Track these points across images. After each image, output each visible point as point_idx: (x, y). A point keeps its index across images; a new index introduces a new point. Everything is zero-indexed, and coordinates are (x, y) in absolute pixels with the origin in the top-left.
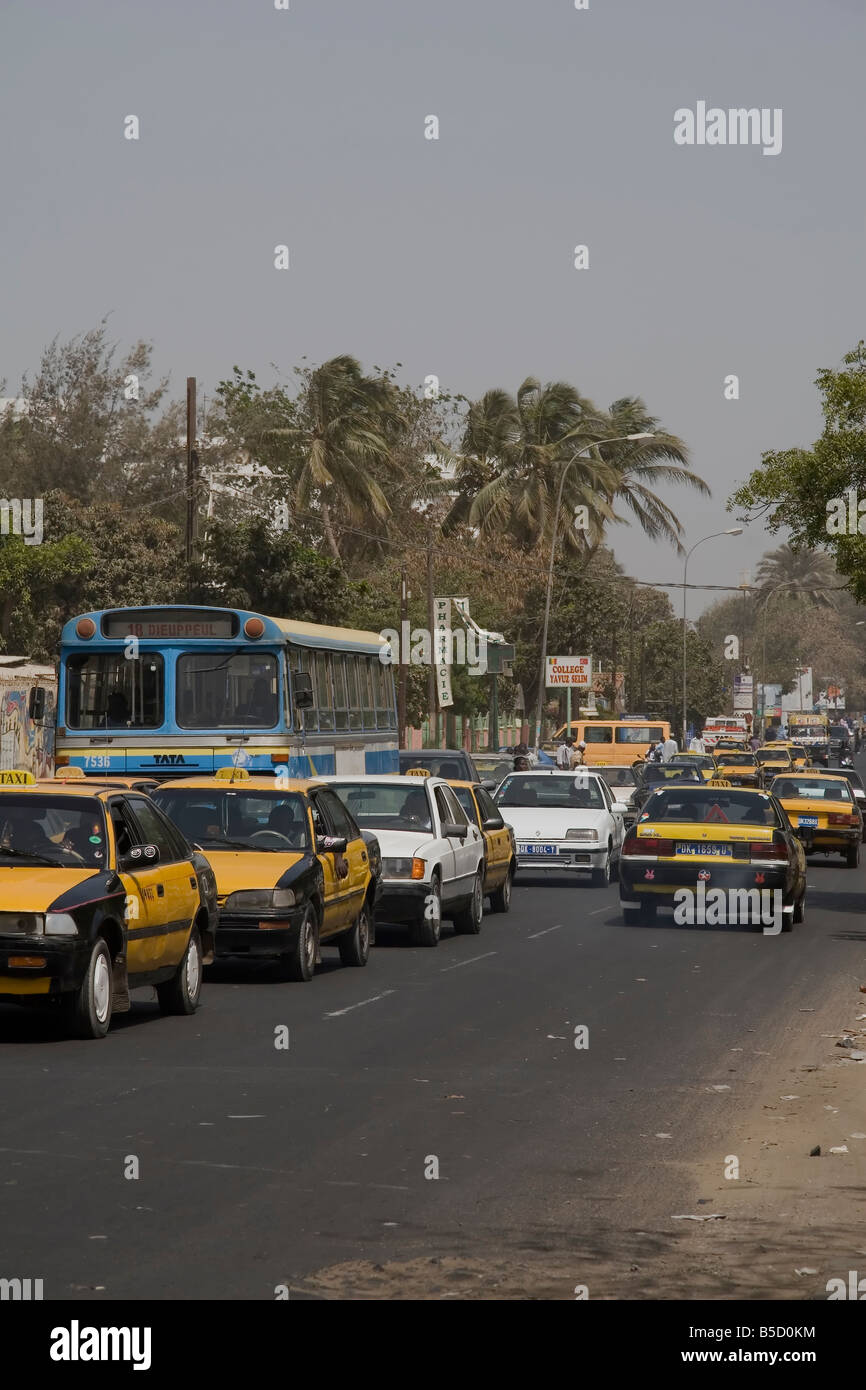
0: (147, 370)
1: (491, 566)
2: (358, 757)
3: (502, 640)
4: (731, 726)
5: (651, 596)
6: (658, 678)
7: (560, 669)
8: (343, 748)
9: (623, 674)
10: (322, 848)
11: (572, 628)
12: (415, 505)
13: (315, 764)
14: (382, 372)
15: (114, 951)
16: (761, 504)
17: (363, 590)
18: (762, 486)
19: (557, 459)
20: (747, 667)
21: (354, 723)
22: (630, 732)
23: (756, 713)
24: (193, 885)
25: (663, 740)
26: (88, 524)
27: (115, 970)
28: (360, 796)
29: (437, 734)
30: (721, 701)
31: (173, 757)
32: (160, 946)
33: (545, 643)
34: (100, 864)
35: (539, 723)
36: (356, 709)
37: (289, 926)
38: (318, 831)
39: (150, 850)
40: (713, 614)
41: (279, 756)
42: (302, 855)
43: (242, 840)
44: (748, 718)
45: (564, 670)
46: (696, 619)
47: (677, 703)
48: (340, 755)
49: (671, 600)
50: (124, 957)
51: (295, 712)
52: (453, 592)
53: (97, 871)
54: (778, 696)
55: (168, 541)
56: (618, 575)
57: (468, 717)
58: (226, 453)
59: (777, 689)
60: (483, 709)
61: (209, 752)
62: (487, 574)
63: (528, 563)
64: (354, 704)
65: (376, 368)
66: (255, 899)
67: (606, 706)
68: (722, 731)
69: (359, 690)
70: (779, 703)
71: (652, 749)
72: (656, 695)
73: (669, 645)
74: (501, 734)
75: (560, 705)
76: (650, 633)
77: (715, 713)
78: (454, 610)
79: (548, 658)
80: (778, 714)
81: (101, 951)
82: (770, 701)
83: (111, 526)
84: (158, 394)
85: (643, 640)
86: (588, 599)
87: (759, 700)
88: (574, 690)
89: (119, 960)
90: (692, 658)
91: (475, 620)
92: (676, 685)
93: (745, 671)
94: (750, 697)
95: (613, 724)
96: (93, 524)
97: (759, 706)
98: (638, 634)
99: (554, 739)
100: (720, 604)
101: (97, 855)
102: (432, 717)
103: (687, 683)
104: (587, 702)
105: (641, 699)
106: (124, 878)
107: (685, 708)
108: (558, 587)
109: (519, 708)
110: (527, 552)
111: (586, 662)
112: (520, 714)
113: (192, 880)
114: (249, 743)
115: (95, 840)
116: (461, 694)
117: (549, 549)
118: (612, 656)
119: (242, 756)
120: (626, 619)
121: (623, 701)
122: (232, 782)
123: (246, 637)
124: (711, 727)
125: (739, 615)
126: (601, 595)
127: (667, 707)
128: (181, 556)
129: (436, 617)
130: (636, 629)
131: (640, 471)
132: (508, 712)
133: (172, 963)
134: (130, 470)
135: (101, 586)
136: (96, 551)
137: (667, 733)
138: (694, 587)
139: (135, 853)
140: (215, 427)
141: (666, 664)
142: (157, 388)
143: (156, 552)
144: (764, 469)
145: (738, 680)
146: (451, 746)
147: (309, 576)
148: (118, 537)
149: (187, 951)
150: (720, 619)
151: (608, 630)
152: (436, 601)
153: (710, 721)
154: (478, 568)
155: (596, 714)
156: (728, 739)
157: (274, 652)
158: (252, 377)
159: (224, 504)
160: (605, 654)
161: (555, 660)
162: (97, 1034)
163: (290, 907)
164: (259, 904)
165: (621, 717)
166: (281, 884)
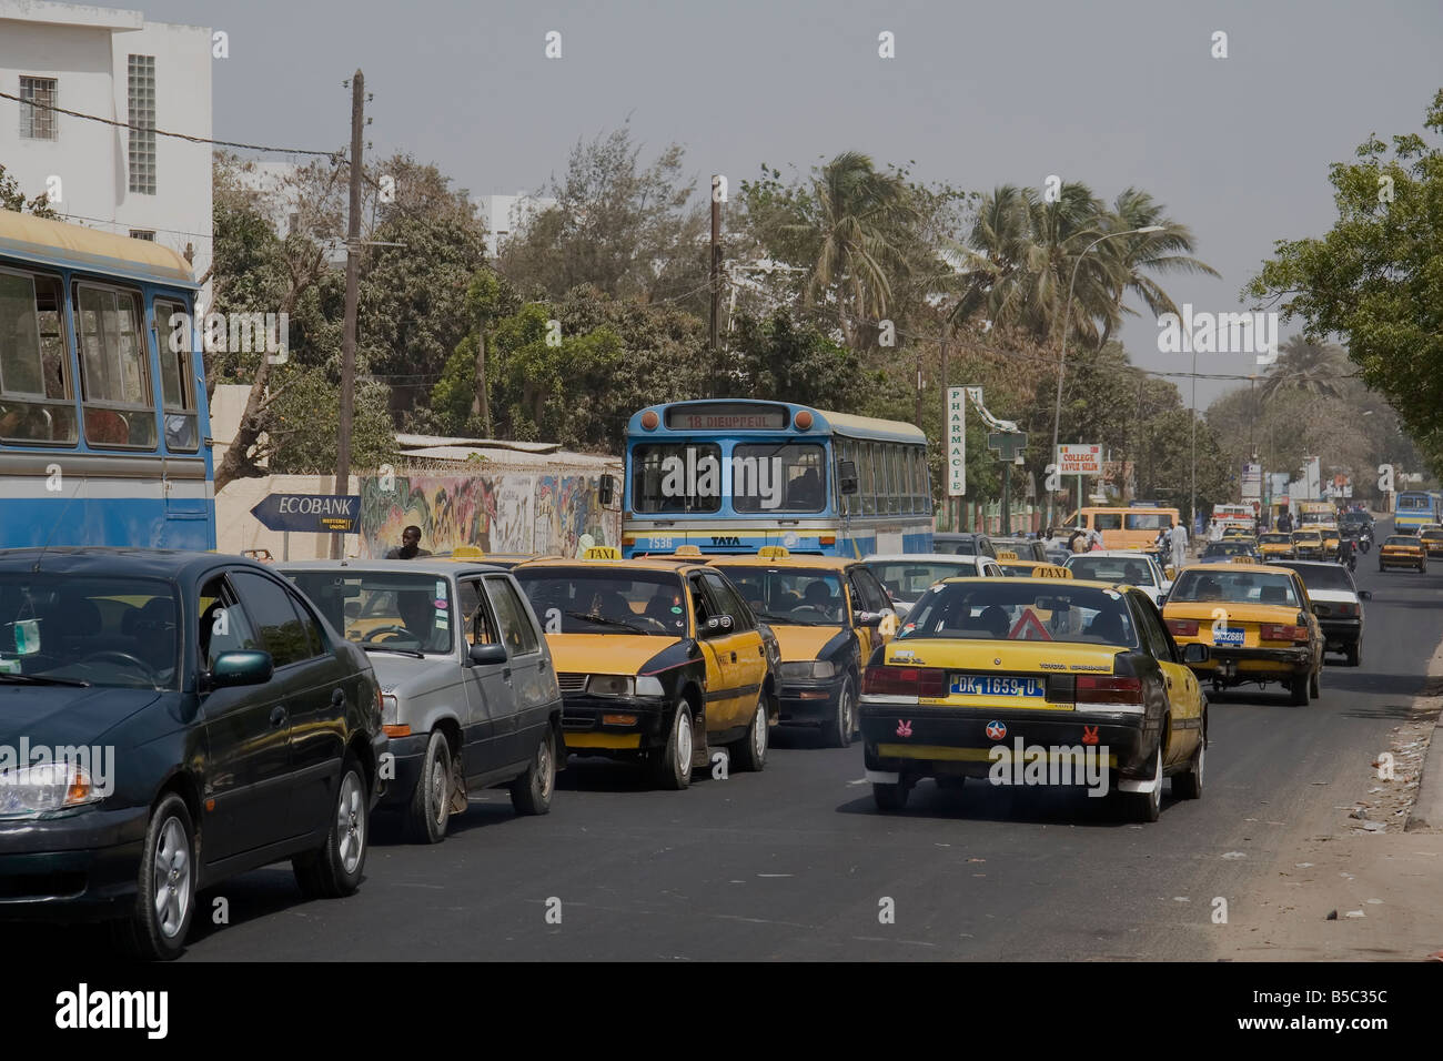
0: (678, 171)
1: (1003, 357)
2: (897, 540)
3: (1015, 428)
4: (1239, 514)
5: (1160, 387)
6: (1167, 466)
7: (1071, 457)
8: (884, 531)
9: (1133, 462)
10: (859, 623)
11: (1082, 418)
12: (928, 299)
13: (858, 546)
14: (896, 168)
15: (695, 711)
16: (1273, 294)
17: (880, 379)
18: (1275, 277)
19: (1068, 254)
20: (1255, 456)
21: (893, 509)
22: (1139, 519)
23: (1263, 500)
24: (762, 653)
25: (1172, 527)
26: (617, 318)
27: (696, 729)
28: (916, 573)
29: (950, 521)
30: (1230, 489)
31: (729, 539)
32: (733, 708)
33: (1057, 432)
34: (681, 633)
35: (1050, 509)
36: (895, 495)
37: (828, 696)
38: (855, 607)
39: (726, 621)
40: (1221, 404)
41: (826, 538)
42: (840, 629)
43: (784, 615)
44: (1256, 506)
45: (1074, 459)
46: (1205, 409)
47: (1186, 491)
48: (880, 537)
49: (1179, 391)
50: (704, 717)
51: (840, 497)
52: (967, 383)
53: (679, 639)
54: (1286, 485)
55: (694, 333)
56: (1127, 365)
57: (981, 504)
58: (749, 248)
59: (1285, 477)
60: (995, 496)
61: (762, 535)
62: (999, 365)
63: (1041, 355)
64: (893, 491)
65: (890, 165)
66: (796, 671)
67: (1116, 493)
68: (1230, 518)
69: (897, 477)
70: (1286, 492)
71: (1162, 535)
72: (1165, 484)
73: (1178, 434)
74: (1012, 520)
75: (1071, 493)
76: (1158, 422)
77: (1223, 500)
78: (967, 399)
79: (1059, 446)
80: (1285, 502)
81: (685, 711)
82: (1278, 489)
83: (638, 319)
84: (687, 193)
85: (1152, 428)
86: (1098, 389)
87: (1266, 489)
88: (1084, 477)
89: (699, 719)
90: (1201, 445)
91: (989, 409)
92: (1184, 474)
93: (1254, 461)
94: (1258, 486)
95: (1123, 511)
96: (621, 317)
97: (1267, 494)
98: (1146, 423)
99: (1065, 526)
100: (1229, 395)
101: (679, 624)
102: (946, 503)
103: (1196, 471)
104: (1096, 490)
105: (1150, 487)
106: (703, 645)
107: (1194, 496)
108: (1069, 379)
109: (1031, 495)
110: (1039, 344)
111: (1095, 450)
112: (1031, 501)
113: (760, 648)
114: (799, 526)
115: (677, 610)
116: (975, 480)
117: (1061, 341)
118: (1122, 445)
119: (791, 539)
120: (1137, 410)
121: (1132, 489)
122: (773, 560)
123: (796, 429)
124: (1219, 515)
125: (1249, 405)
126: (1110, 387)
127: (1176, 495)
128: (706, 348)
129: (950, 406)
130: (1146, 419)
131: (1150, 263)
132: (1020, 499)
133: (743, 724)
134: (658, 267)
135: (628, 376)
136: (624, 342)
137: (1176, 519)
138: (1203, 377)
139: (713, 623)
140: (737, 223)
141: (1174, 453)
142: (686, 188)
143: (682, 343)
144: (1277, 259)
145: (1247, 468)
146: (963, 530)
147: (829, 366)
148: (642, 329)
149: (756, 713)
150: (1228, 409)
151: (1118, 420)
152: (950, 392)
153: (1218, 509)
154: (991, 359)
155: (1106, 502)
156: (1237, 527)
157: (822, 442)
158: (777, 175)
159: (746, 296)
160: (1115, 443)
161: (1066, 449)
162: (680, 786)
163: (830, 678)
164: (800, 675)
165: (1130, 504)
166: (821, 657)
